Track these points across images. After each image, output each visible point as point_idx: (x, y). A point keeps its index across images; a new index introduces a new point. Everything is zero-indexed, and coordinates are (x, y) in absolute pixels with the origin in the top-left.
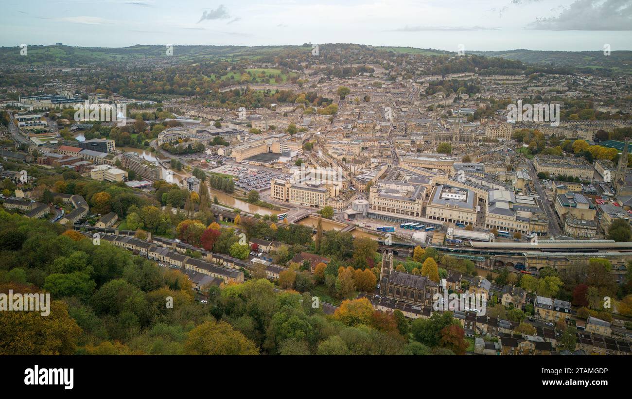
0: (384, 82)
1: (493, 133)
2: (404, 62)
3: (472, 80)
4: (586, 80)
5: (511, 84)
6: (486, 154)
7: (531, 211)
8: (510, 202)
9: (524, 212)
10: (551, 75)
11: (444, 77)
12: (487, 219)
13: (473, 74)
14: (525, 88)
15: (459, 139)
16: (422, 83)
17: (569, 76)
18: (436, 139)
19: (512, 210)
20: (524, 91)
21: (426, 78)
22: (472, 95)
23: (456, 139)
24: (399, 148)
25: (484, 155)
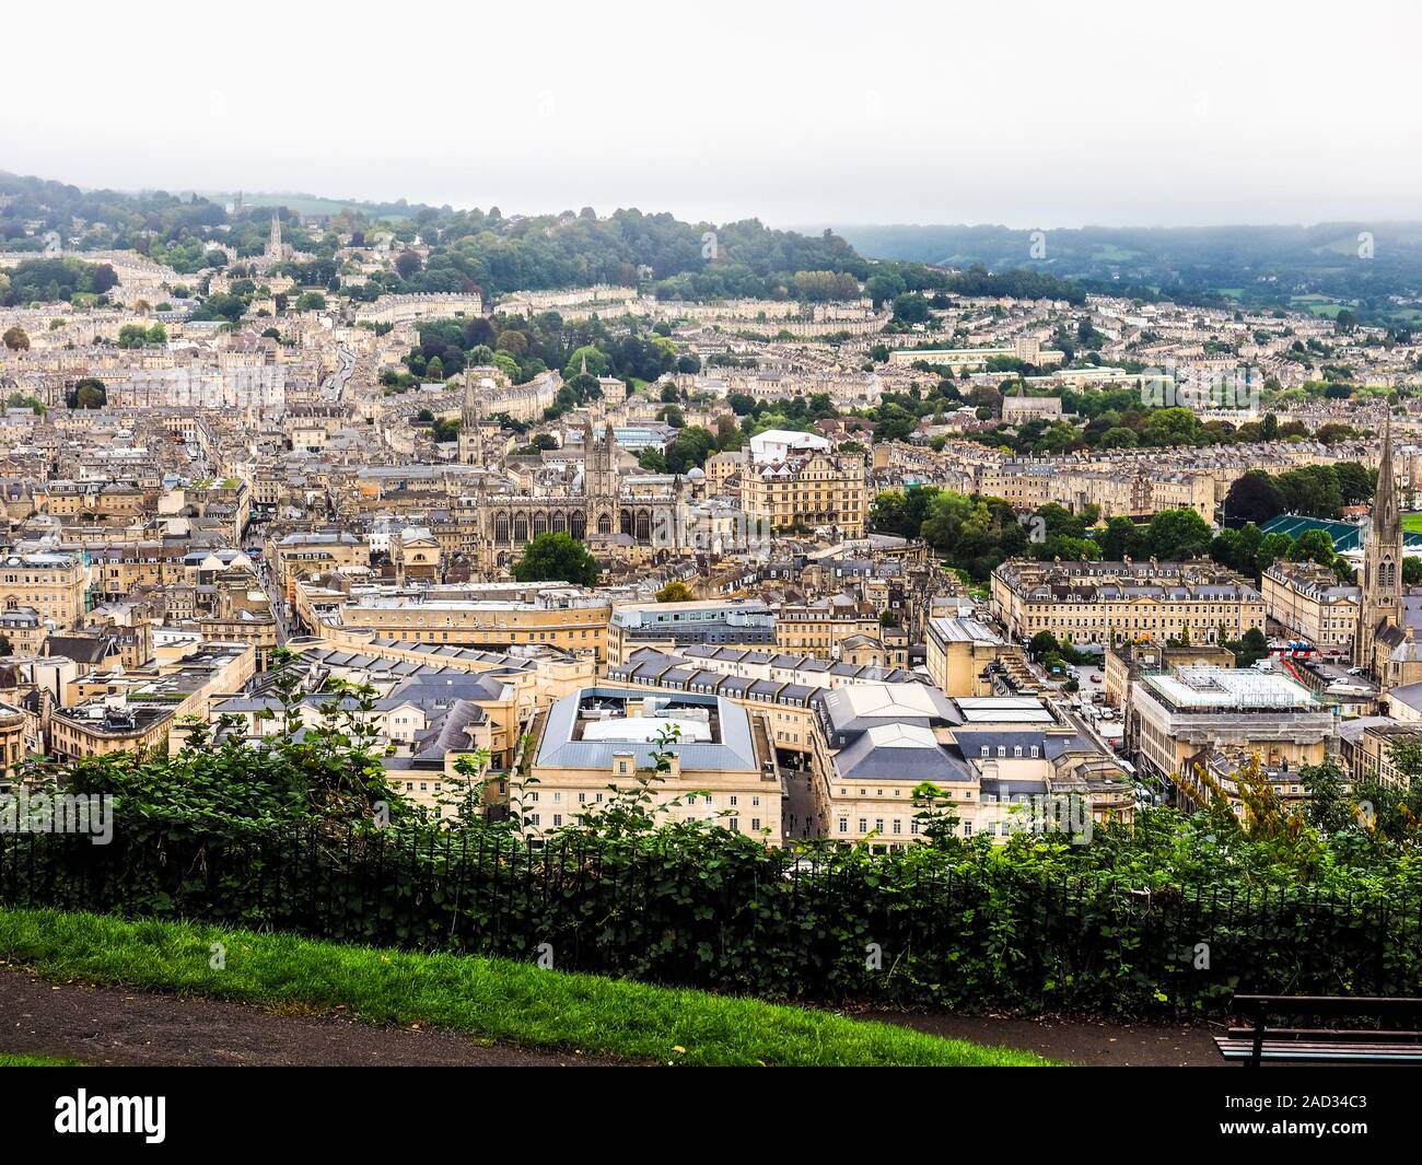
0: (178, 328)
1: (777, 498)
2: (276, 235)
3: (628, 321)
4: (1130, 320)
5: (817, 339)
6: (767, 574)
7: (1042, 756)
8: (936, 723)
9: (1011, 762)
10: (981, 302)
11: (487, 304)
12: (835, 813)
13: (634, 293)
14: (881, 355)
15: (617, 528)
16: (382, 330)
17: (1058, 305)
18: (501, 538)
19: (954, 751)
20: (878, 366)
21: (401, 309)
22: (639, 384)
23: (604, 527)
24: (305, 577)
25: (759, 581)
